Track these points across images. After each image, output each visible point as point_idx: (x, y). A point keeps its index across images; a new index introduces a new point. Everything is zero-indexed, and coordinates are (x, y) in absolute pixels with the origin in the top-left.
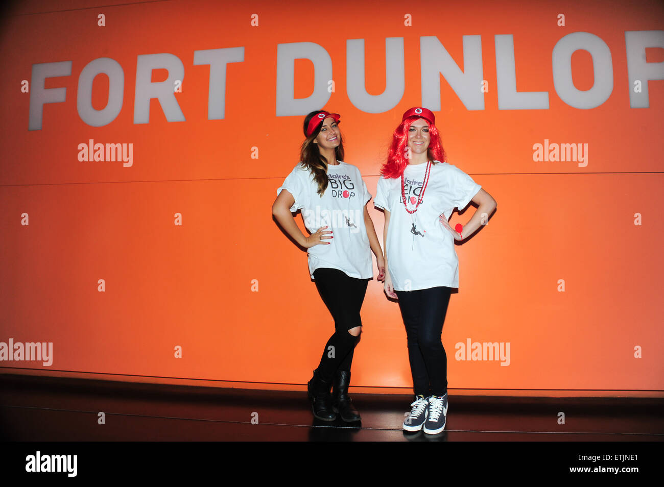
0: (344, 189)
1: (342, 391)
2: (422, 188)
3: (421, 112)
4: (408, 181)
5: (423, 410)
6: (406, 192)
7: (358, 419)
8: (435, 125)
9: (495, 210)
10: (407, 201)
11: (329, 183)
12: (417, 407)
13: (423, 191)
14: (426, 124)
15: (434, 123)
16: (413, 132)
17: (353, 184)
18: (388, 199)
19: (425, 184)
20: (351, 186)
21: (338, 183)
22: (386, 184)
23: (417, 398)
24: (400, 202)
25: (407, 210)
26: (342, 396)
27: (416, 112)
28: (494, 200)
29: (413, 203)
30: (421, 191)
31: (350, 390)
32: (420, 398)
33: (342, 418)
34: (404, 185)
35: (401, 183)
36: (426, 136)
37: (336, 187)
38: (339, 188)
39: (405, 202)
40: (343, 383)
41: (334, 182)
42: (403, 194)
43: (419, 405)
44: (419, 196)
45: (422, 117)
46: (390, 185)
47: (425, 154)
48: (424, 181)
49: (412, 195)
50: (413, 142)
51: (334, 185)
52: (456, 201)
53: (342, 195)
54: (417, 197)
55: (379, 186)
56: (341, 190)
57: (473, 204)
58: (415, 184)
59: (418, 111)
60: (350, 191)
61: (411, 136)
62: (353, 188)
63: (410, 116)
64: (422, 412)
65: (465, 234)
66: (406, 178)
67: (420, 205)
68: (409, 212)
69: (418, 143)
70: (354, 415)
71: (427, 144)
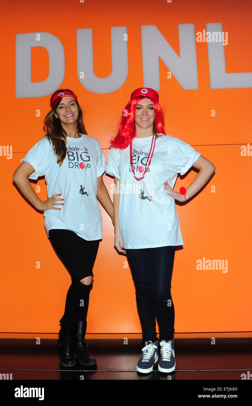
0: (80, 161)
1: (80, 338)
2: (149, 157)
3: (146, 92)
4: (136, 151)
5: (153, 353)
6: (134, 162)
7: (94, 364)
8: (159, 103)
9: (214, 174)
10: (135, 171)
11: (67, 156)
12: (147, 351)
13: (149, 160)
14: (152, 103)
15: (158, 101)
16: (140, 110)
17: (89, 157)
18: (119, 168)
19: (151, 154)
20: (87, 159)
21: (75, 155)
22: (116, 154)
23: (147, 343)
24: (130, 171)
25: (135, 177)
26: (80, 343)
27: (142, 92)
28: (213, 165)
29: (141, 171)
30: (148, 161)
31: (87, 337)
32: (149, 343)
33: (81, 362)
34: (133, 155)
35: (129, 154)
36: (151, 113)
37: (73, 158)
38: (76, 160)
39: (133, 171)
40: (80, 332)
41: (72, 154)
42: (132, 163)
43: (149, 350)
44: (146, 165)
45: (147, 97)
46: (119, 156)
47: (150, 129)
48: (150, 152)
49: (140, 164)
50: (141, 118)
51: (71, 158)
52: (178, 168)
53: (79, 166)
54: (144, 166)
55: (110, 156)
56: (78, 162)
57: (193, 169)
58: (142, 154)
59: (144, 91)
60: (86, 163)
61: (138, 114)
62: (89, 160)
63: (137, 95)
64: (152, 355)
65: (188, 196)
66: (134, 149)
67: (147, 173)
68: (137, 179)
69: (144, 120)
70: (90, 360)
71: (152, 120)
